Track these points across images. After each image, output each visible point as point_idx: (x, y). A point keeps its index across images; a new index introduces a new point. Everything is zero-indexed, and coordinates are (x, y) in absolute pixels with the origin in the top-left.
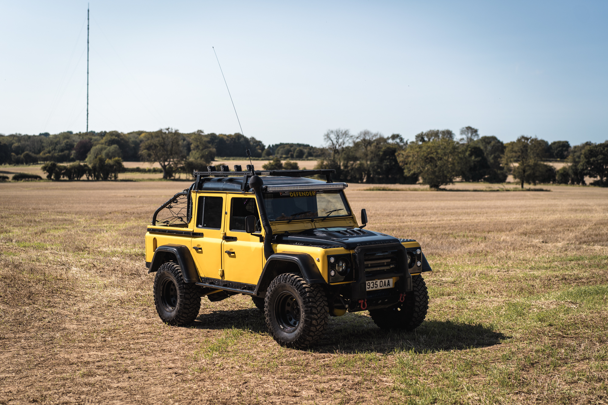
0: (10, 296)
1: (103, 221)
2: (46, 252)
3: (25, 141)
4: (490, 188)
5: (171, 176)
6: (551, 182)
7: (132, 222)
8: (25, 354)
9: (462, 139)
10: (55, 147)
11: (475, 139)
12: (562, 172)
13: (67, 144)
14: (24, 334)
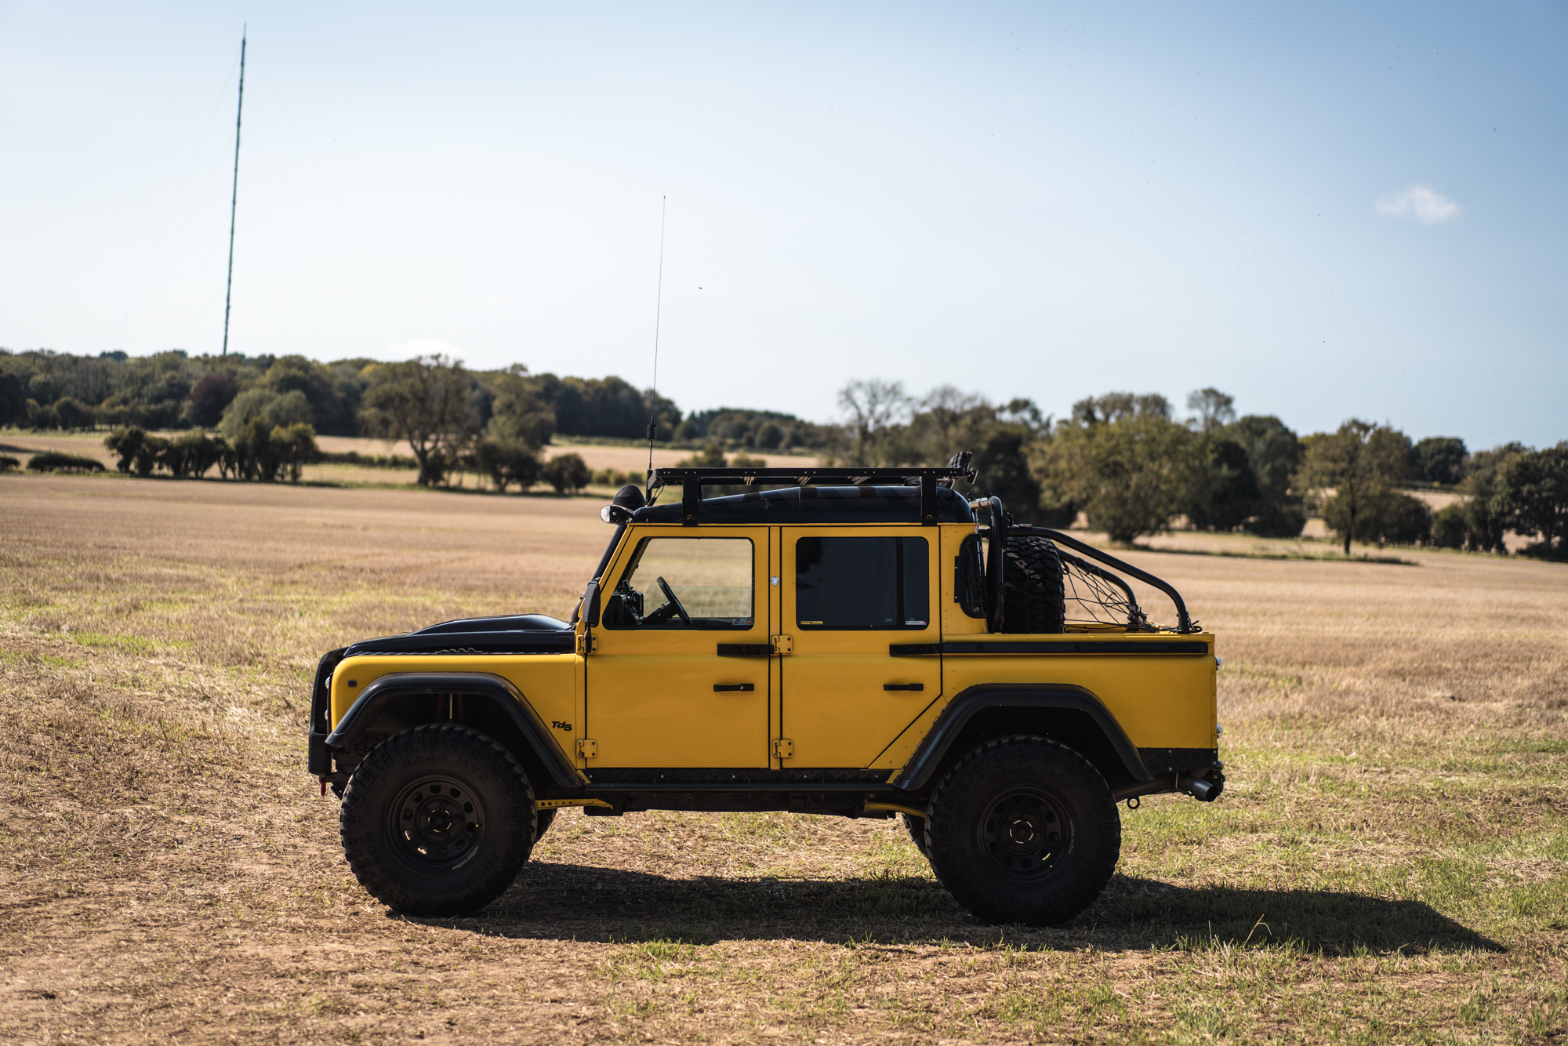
0: (78, 777)
1: (287, 588)
2: (152, 661)
3: (64, 370)
4: (1263, 549)
5: (438, 477)
6: (1418, 542)
7: (360, 592)
8: (148, 941)
9: (1193, 420)
10: (142, 387)
11: (1226, 421)
12: (1448, 517)
13: (171, 384)
14: (133, 883)
